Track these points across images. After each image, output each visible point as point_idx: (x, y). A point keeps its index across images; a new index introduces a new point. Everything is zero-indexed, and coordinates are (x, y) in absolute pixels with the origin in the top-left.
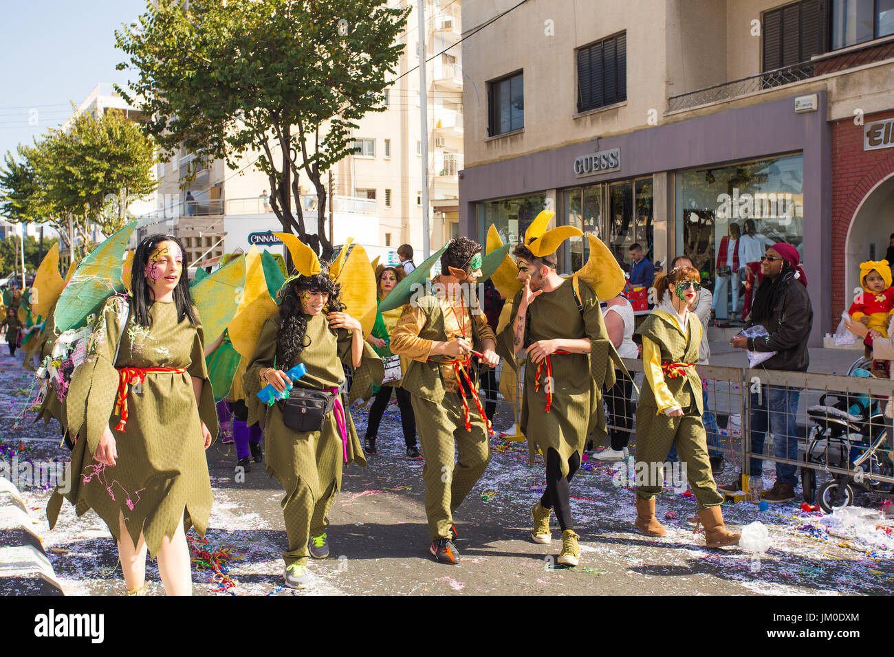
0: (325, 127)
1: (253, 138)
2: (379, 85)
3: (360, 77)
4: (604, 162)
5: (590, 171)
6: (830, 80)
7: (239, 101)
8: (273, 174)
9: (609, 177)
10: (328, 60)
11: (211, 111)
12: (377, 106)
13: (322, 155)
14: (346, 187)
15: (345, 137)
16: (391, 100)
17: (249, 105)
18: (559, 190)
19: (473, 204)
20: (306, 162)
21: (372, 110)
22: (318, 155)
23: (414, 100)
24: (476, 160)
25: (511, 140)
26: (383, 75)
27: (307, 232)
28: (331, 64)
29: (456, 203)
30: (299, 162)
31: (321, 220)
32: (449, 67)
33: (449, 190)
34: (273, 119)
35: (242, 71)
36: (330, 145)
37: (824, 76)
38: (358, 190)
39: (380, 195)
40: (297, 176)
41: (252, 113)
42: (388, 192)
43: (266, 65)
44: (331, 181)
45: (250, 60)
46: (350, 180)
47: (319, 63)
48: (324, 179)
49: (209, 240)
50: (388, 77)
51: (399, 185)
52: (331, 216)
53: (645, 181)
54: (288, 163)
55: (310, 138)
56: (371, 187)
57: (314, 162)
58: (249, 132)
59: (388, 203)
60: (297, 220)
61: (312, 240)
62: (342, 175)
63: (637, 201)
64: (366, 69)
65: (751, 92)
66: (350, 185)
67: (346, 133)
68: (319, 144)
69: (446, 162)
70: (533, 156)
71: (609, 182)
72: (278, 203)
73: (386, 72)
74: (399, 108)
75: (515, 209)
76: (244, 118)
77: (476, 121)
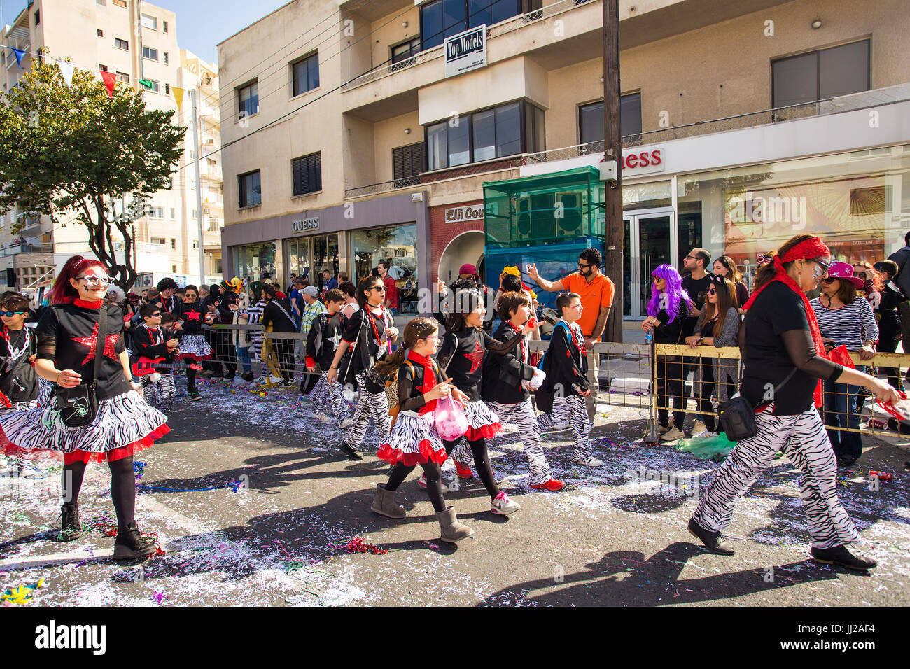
0: (129, 197)
1: (74, 201)
2: (167, 173)
3: (153, 166)
4: (310, 224)
5: (302, 229)
6: (428, 186)
7: (62, 176)
8: (91, 226)
9: (313, 233)
10: (130, 154)
11: (40, 182)
12: (165, 186)
13: (127, 215)
14: (144, 236)
15: (143, 203)
16: (174, 182)
17: (72, 179)
18: (284, 240)
19: (230, 248)
20: (116, 219)
21: (162, 188)
22: (124, 215)
23: (190, 185)
24: (232, 221)
25: (254, 211)
26: (169, 166)
27: (118, 264)
28: (132, 157)
29: (220, 248)
30: (110, 218)
31: (128, 256)
32: (212, 167)
33: (215, 240)
34: (90, 190)
35: (65, 157)
37: (425, 184)
38: (152, 239)
39: (168, 242)
40: (109, 227)
41: (73, 185)
42: (174, 240)
43: (82, 153)
44: (133, 232)
45: (71, 150)
46: (147, 232)
47: (124, 156)
48: (129, 230)
49: (42, 269)
50: (172, 167)
51: (181, 235)
52: (134, 254)
53: (334, 236)
54: (102, 219)
55: (118, 203)
56: (162, 237)
57: (122, 219)
58: (71, 197)
59: (174, 247)
60: (109, 254)
61: (121, 269)
62: (141, 228)
63: (329, 247)
64: (157, 162)
65: (388, 190)
66: (147, 235)
67: (143, 201)
68: (125, 207)
69: (211, 223)
70: (268, 219)
71: (313, 235)
72: (95, 245)
73: (171, 165)
74: (179, 187)
75: (257, 251)
76: (66, 188)
77: (231, 198)
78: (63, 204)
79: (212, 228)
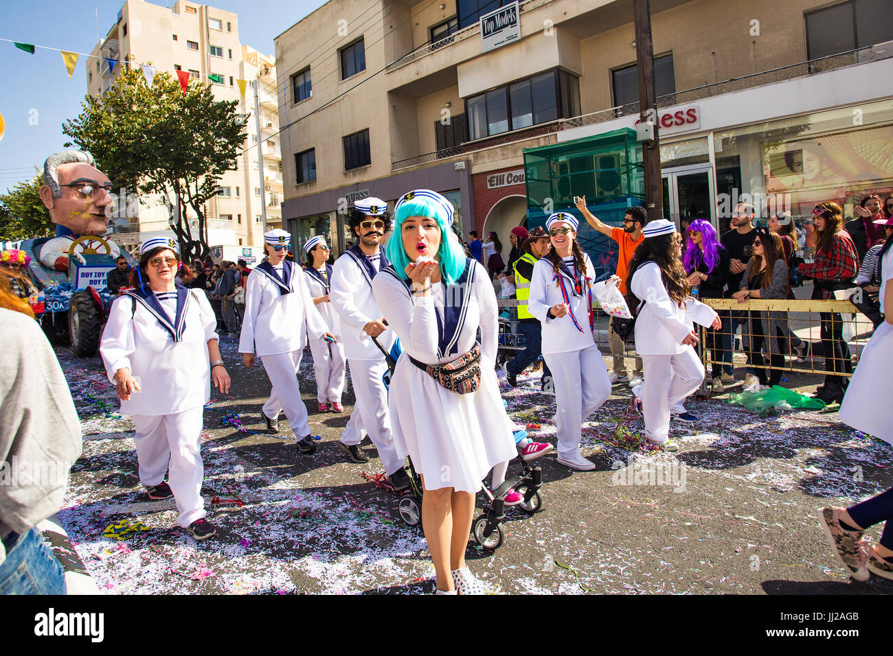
0: (202, 180)
1: (156, 186)
2: (233, 156)
3: (221, 151)
4: (361, 196)
5: (354, 201)
6: (470, 155)
7: (146, 165)
8: (170, 208)
10: (202, 141)
11: (129, 171)
12: (231, 167)
13: (200, 195)
14: (214, 214)
15: (213, 185)
16: (239, 164)
17: (154, 167)
19: (290, 221)
20: (191, 199)
21: (229, 169)
22: (197, 195)
24: (290, 196)
25: (310, 185)
26: (235, 150)
27: (193, 239)
28: (203, 144)
29: (280, 220)
30: (186, 199)
32: (271, 149)
33: (276, 214)
34: (169, 175)
35: (148, 148)
36: (205, 189)
37: (467, 153)
38: (221, 216)
39: (235, 218)
40: (185, 207)
41: (155, 172)
42: (239, 216)
43: (161, 143)
44: (205, 210)
45: (153, 141)
46: (216, 210)
47: (196, 143)
48: (201, 209)
49: (130, 247)
50: (238, 151)
51: (245, 211)
52: (206, 230)
54: (180, 200)
55: (193, 185)
56: (230, 214)
57: (196, 199)
58: (154, 182)
59: (239, 222)
60: (186, 232)
62: (211, 207)
64: (225, 147)
65: (433, 160)
66: (216, 213)
67: (214, 182)
68: (198, 189)
69: (272, 199)
70: (322, 193)
73: (237, 149)
74: (243, 168)
75: (313, 223)
76: (150, 174)
77: (289, 175)
78: (147, 189)
79: (272, 203)
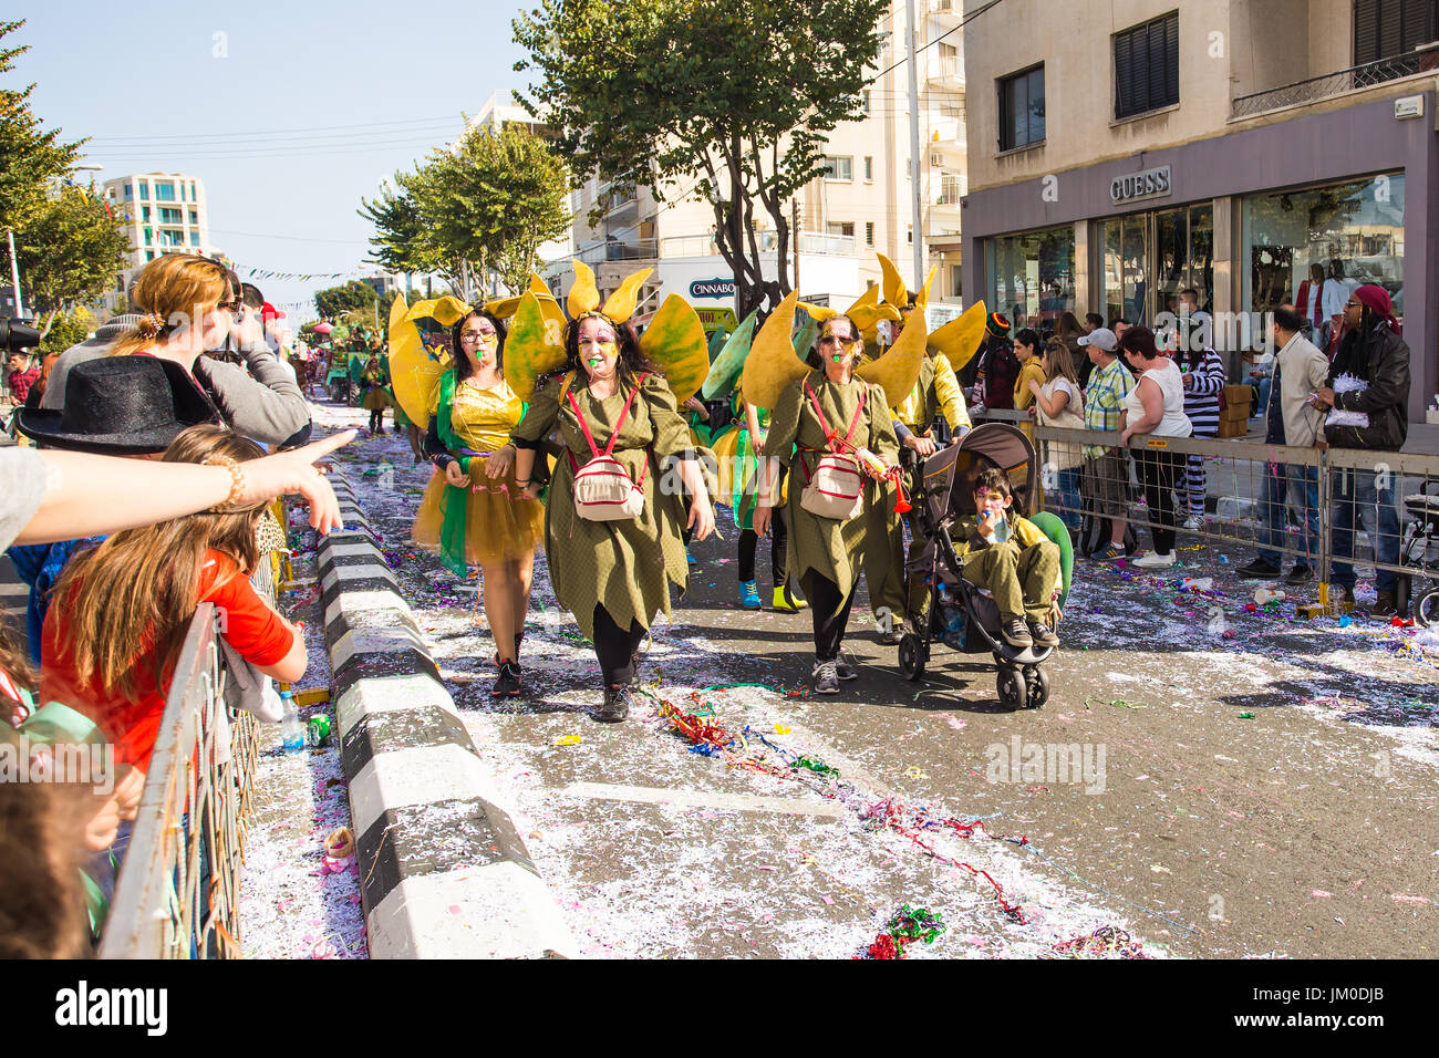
0: (786, 141)
1: (692, 157)
2: (855, 85)
3: (829, 73)
4: (1149, 183)
5: (1132, 196)
8: (719, 207)
9: (1156, 204)
10: (788, 52)
11: (638, 123)
12: (853, 113)
13: (782, 178)
14: (815, 220)
15: (812, 153)
16: (873, 104)
17: (687, 113)
18: (1092, 222)
19: (979, 241)
20: (762, 187)
21: (846, 118)
22: (777, 178)
23: (902, 104)
24: (981, 182)
25: (1029, 156)
26: (859, 72)
27: (764, 279)
28: (791, 57)
29: (958, 240)
30: (753, 187)
31: (783, 263)
32: (947, 62)
33: (948, 223)
34: (718, 132)
36: (792, 165)
37: (1431, 73)
38: (830, 224)
39: (860, 230)
40: (750, 205)
41: (690, 124)
42: (870, 226)
44: (795, 212)
46: (820, 211)
47: (777, 56)
48: (786, 209)
50: (866, 73)
51: (884, 216)
52: (796, 258)
53: (1203, 209)
54: (739, 190)
55: (766, 155)
56: (847, 220)
57: (773, 187)
58: (687, 149)
60: (750, 260)
61: (771, 290)
62: (809, 204)
63: (1193, 235)
64: (838, 64)
66: (820, 218)
67: (812, 148)
68: (778, 162)
69: (945, 187)
71: (1156, 210)
72: (726, 242)
73: (864, 68)
74: (883, 114)
75: (1035, 247)
76: (678, 130)
77: (983, 130)
78: (671, 162)
79: (946, 197)
